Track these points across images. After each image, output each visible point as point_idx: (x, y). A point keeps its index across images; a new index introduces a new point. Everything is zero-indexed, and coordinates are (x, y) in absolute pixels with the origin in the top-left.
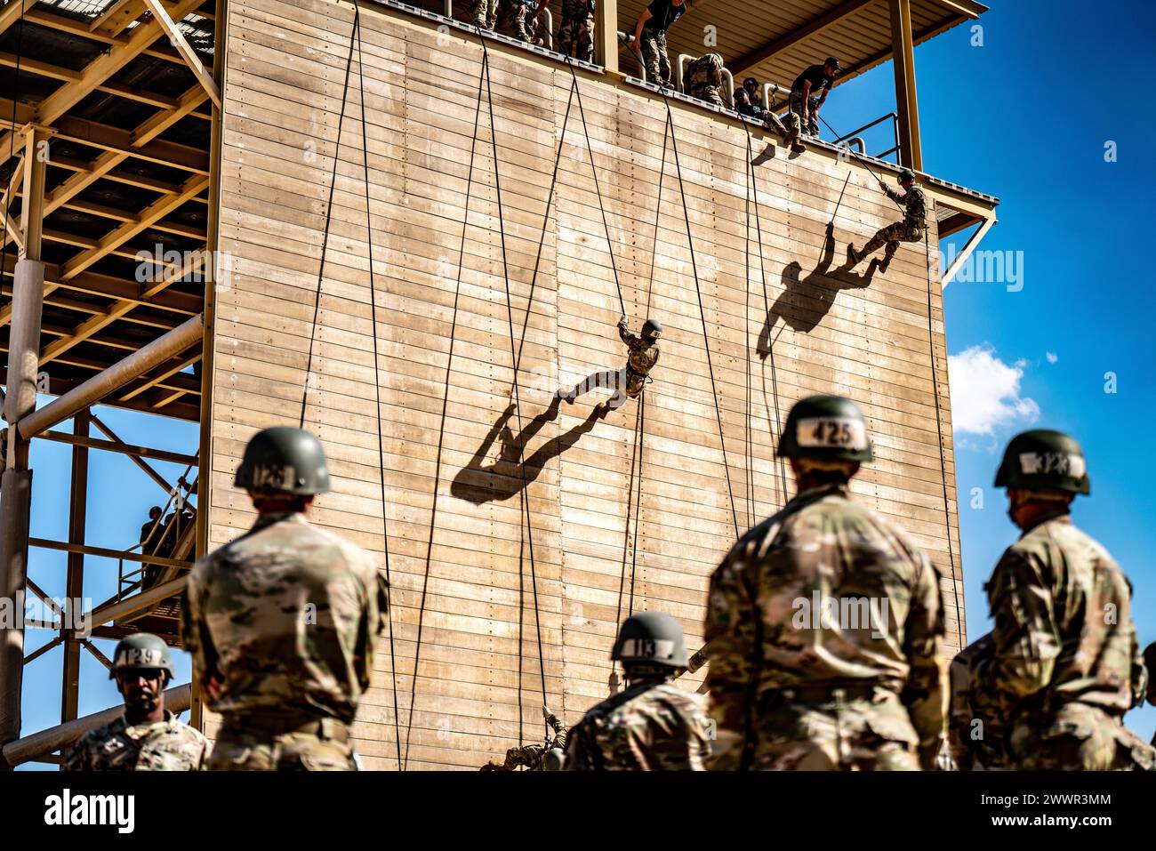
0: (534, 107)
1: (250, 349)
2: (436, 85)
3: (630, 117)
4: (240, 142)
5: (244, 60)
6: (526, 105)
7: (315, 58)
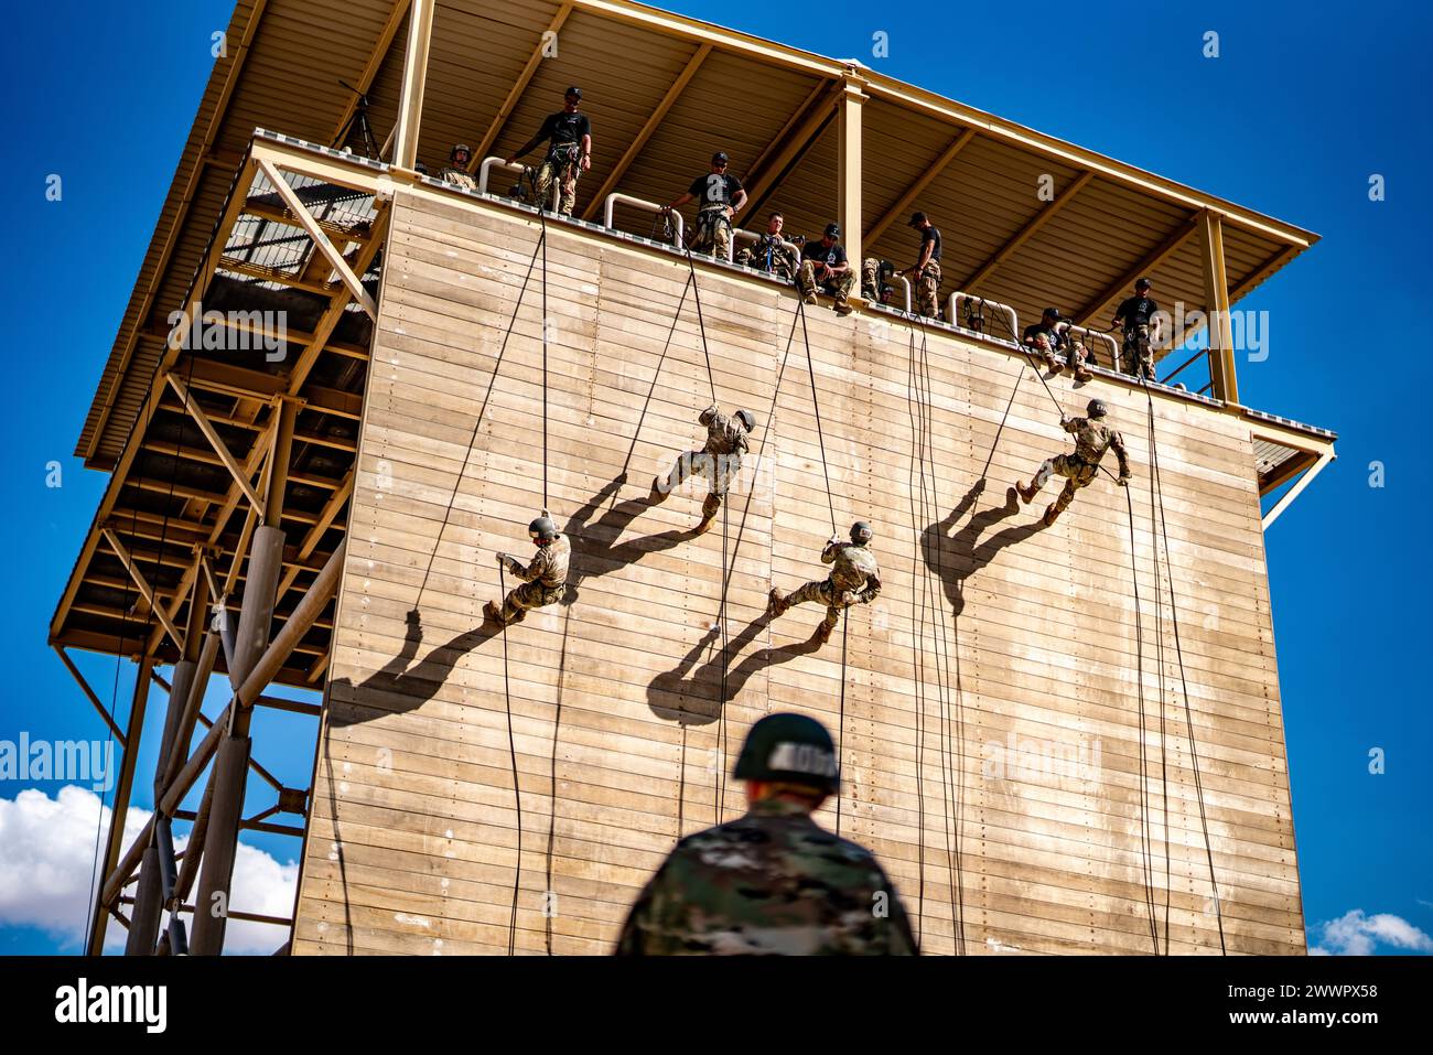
0: (752, 330)
1: (389, 571)
2: (634, 306)
3: (869, 342)
4: (395, 358)
5: (405, 277)
6: (743, 327)
7: (491, 277)
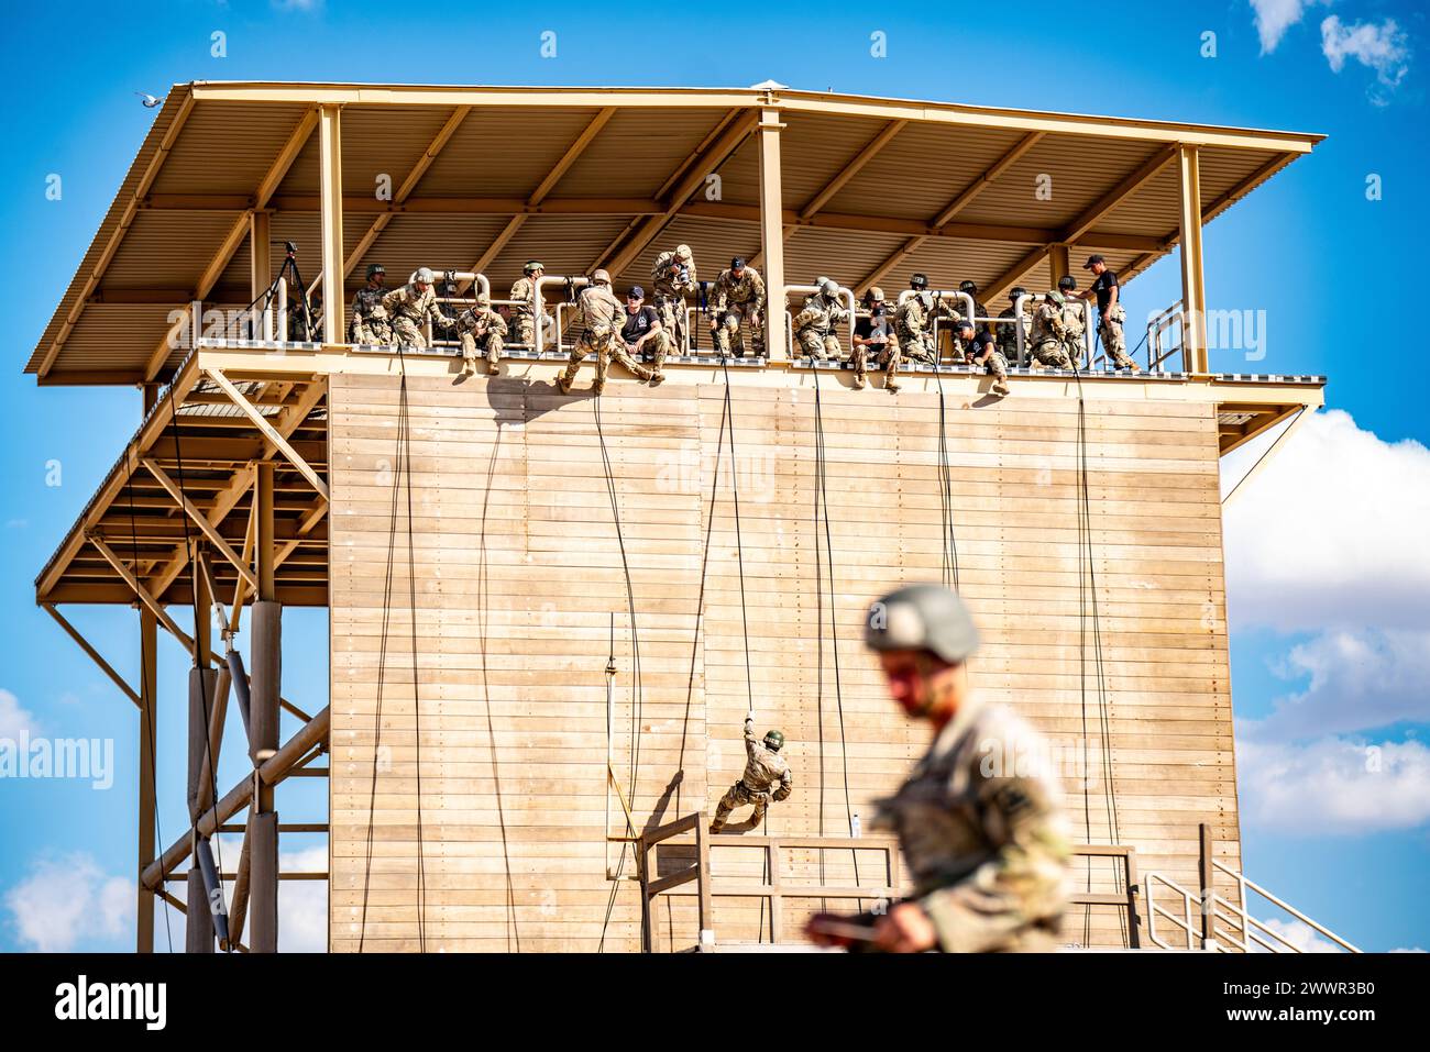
0: (674, 428)
1: (368, 736)
2: (560, 433)
4: (351, 540)
5: (349, 458)
6: (665, 428)
7: (424, 438)
